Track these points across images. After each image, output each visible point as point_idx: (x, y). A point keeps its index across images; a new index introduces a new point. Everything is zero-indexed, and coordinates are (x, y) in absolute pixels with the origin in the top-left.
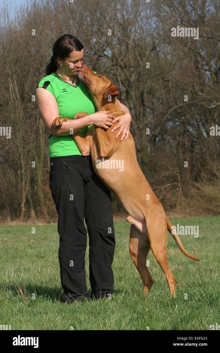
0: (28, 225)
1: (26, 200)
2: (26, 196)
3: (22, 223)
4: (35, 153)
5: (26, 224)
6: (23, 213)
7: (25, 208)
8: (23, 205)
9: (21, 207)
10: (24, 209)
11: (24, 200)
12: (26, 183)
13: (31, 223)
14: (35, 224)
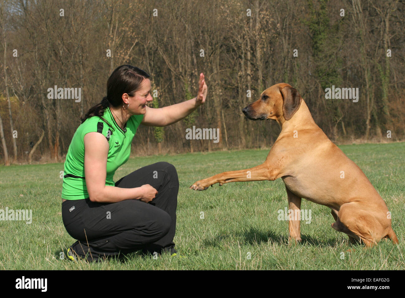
0: (373, 143)
1: (371, 117)
2: (371, 112)
3: (366, 141)
4: (380, 68)
5: (370, 142)
6: (368, 130)
7: (370, 125)
8: (368, 122)
9: (366, 125)
10: (369, 127)
11: (369, 117)
12: (370, 99)
13: (376, 141)
14: (379, 141)
